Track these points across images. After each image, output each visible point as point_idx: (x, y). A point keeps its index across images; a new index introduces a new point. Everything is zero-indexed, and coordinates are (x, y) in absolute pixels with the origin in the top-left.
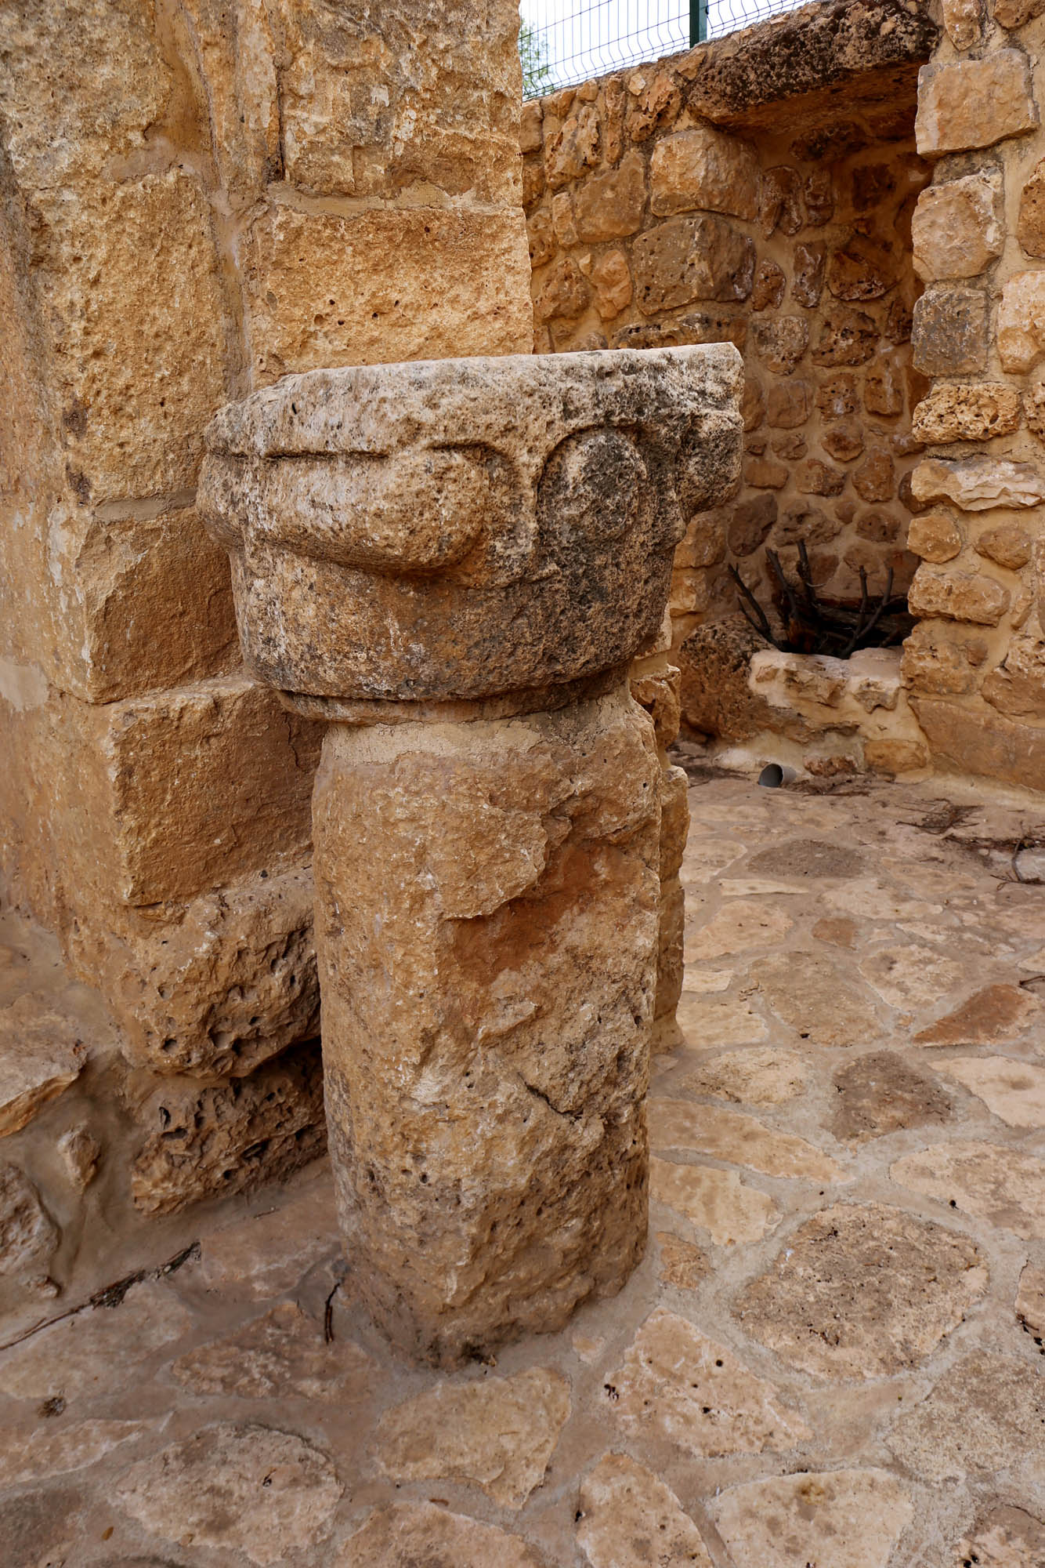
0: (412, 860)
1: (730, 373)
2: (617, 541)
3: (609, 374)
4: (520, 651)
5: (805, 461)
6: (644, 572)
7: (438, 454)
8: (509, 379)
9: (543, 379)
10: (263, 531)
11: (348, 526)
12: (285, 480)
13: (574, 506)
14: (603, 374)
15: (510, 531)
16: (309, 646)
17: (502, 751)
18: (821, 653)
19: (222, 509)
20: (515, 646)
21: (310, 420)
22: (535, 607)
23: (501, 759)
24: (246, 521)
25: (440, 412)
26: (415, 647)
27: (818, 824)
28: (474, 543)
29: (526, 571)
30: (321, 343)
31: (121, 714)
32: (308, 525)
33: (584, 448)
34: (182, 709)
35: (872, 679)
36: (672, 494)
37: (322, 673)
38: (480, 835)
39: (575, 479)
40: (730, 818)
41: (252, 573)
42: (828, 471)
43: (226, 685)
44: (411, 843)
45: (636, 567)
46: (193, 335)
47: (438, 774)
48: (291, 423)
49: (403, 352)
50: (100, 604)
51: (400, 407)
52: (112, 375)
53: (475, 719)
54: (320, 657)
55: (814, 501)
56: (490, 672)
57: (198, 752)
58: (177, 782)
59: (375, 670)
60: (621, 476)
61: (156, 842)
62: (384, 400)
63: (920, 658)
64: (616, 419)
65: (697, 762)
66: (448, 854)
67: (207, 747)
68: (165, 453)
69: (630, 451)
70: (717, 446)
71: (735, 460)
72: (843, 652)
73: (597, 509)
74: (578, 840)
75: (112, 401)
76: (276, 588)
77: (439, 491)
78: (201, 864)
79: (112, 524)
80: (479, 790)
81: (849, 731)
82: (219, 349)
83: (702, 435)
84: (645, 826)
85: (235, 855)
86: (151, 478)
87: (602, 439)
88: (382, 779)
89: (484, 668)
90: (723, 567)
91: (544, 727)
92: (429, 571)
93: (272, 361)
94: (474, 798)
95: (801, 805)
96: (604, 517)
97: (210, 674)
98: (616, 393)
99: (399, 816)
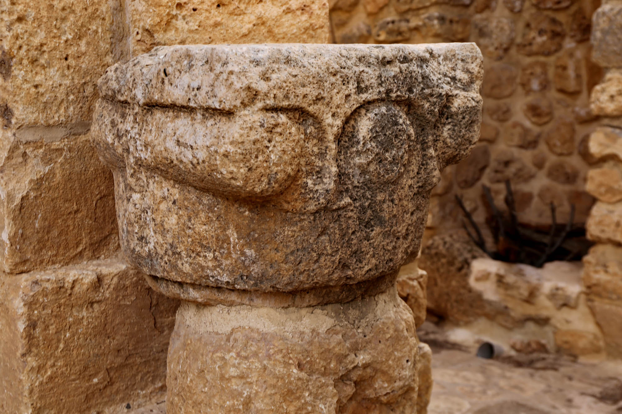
0: (241, 407)
1: (473, 65)
2: (393, 183)
3: (389, 62)
4: (322, 259)
5: (509, 123)
6: (411, 206)
7: (269, 114)
8: (319, 62)
9: (343, 64)
10: (140, 159)
11: (204, 162)
12: (157, 124)
13: (363, 156)
14: (385, 62)
15: (318, 172)
16: (171, 245)
17: (307, 331)
18: (522, 262)
19: (110, 140)
20: (319, 256)
21: (177, 82)
22: (334, 228)
23: (306, 337)
24: (128, 150)
25: (271, 83)
26: (248, 252)
27: (521, 390)
28: (293, 179)
29: (328, 202)
30: (180, 23)
31: (29, 283)
32: (174, 158)
33: (371, 115)
34: (74, 282)
35: (561, 284)
36: (432, 151)
37: (180, 265)
38: (290, 392)
39: (364, 137)
40: (457, 380)
41: (131, 189)
42: (526, 131)
43: (107, 266)
44: (241, 394)
45: (405, 203)
46: (90, 10)
47: (262, 344)
48: (163, 82)
49: (237, 34)
50: (17, 201)
51: (243, 78)
52: (31, 35)
53: (289, 306)
54: (179, 254)
55: (516, 152)
56: (301, 273)
57: (84, 313)
58: (68, 335)
59: (219, 266)
60: (396, 136)
61: (51, 378)
62: (231, 73)
63: (596, 272)
64: (393, 95)
65: (432, 337)
66: (267, 404)
67: (91, 310)
68: (67, 95)
69: (403, 119)
70: (464, 118)
71: (476, 129)
72: (538, 263)
73: (380, 160)
74: (359, 398)
75: (30, 54)
76: (148, 201)
77: (270, 141)
78: (83, 397)
79: (28, 143)
80: (290, 358)
81: (543, 322)
82: (107, 22)
83: (454, 110)
84: (407, 392)
85: (108, 391)
86: (57, 111)
87: (384, 109)
88: (220, 345)
89: (297, 270)
90: (451, 196)
91: (337, 314)
92: (260, 198)
93: (145, 34)
94: (286, 364)
95: (508, 374)
96: (384, 166)
97: (95, 256)
98: (394, 76)
99: (232, 374)
